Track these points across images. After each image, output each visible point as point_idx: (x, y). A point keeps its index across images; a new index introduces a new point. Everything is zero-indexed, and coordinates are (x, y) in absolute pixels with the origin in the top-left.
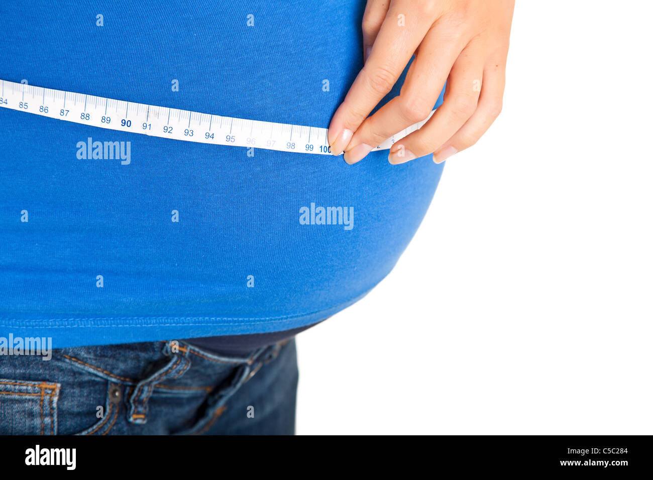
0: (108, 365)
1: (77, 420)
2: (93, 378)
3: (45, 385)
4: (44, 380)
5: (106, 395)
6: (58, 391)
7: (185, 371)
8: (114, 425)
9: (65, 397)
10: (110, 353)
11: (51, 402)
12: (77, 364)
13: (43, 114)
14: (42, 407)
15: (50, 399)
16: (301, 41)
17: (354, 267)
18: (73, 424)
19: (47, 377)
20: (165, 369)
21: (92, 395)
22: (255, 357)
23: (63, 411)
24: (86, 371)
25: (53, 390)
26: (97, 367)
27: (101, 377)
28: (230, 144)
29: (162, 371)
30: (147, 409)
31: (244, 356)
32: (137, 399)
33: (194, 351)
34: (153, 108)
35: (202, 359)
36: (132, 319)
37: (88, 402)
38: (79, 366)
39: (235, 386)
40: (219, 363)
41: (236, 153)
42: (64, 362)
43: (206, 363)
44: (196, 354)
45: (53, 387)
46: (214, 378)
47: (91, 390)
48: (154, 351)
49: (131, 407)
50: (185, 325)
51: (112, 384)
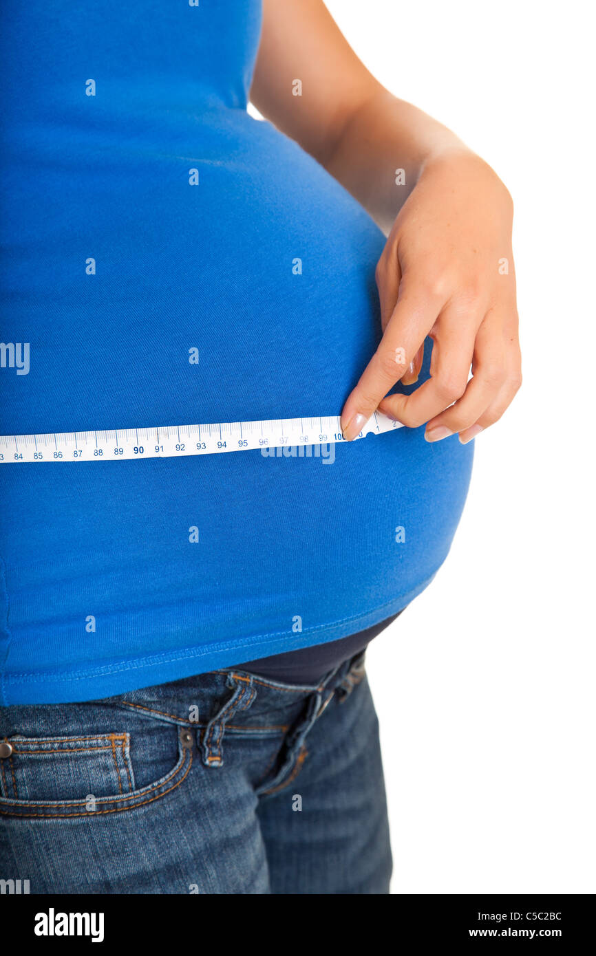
0: (174, 708)
1: (153, 768)
2: (161, 724)
3: (114, 737)
4: (112, 732)
5: (177, 740)
6: (128, 741)
7: (252, 701)
8: (190, 770)
9: (136, 747)
10: (172, 693)
11: (123, 753)
12: (142, 712)
13: (59, 460)
14: (116, 759)
15: (122, 750)
16: (294, 335)
17: (399, 555)
18: (149, 773)
19: (115, 728)
20: (231, 701)
21: (163, 741)
22: (325, 684)
23: (137, 762)
24: (154, 718)
25: (123, 740)
26: (163, 713)
27: (169, 723)
28: (243, 448)
29: (229, 704)
30: (222, 751)
31: (312, 683)
32: (209, 741)
33: (257, 680)
34: (161, 429)
35: (269, 688)
36: (184, 651)
37: (160, 749)
38: (145, 713)
39: (310, 720)
40: (286, 692)
41: (251, 457)
42: (130, 711)
43: (274, 693)
44: (261, 684)
45: (123, 737)
46: (286, 712)
47: (161, 737)
48: (216, 684)
49: (205, 750)
50: (239, 647)
51: (182, 729)
